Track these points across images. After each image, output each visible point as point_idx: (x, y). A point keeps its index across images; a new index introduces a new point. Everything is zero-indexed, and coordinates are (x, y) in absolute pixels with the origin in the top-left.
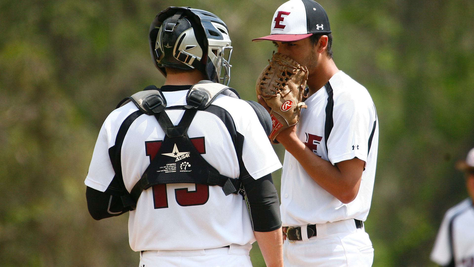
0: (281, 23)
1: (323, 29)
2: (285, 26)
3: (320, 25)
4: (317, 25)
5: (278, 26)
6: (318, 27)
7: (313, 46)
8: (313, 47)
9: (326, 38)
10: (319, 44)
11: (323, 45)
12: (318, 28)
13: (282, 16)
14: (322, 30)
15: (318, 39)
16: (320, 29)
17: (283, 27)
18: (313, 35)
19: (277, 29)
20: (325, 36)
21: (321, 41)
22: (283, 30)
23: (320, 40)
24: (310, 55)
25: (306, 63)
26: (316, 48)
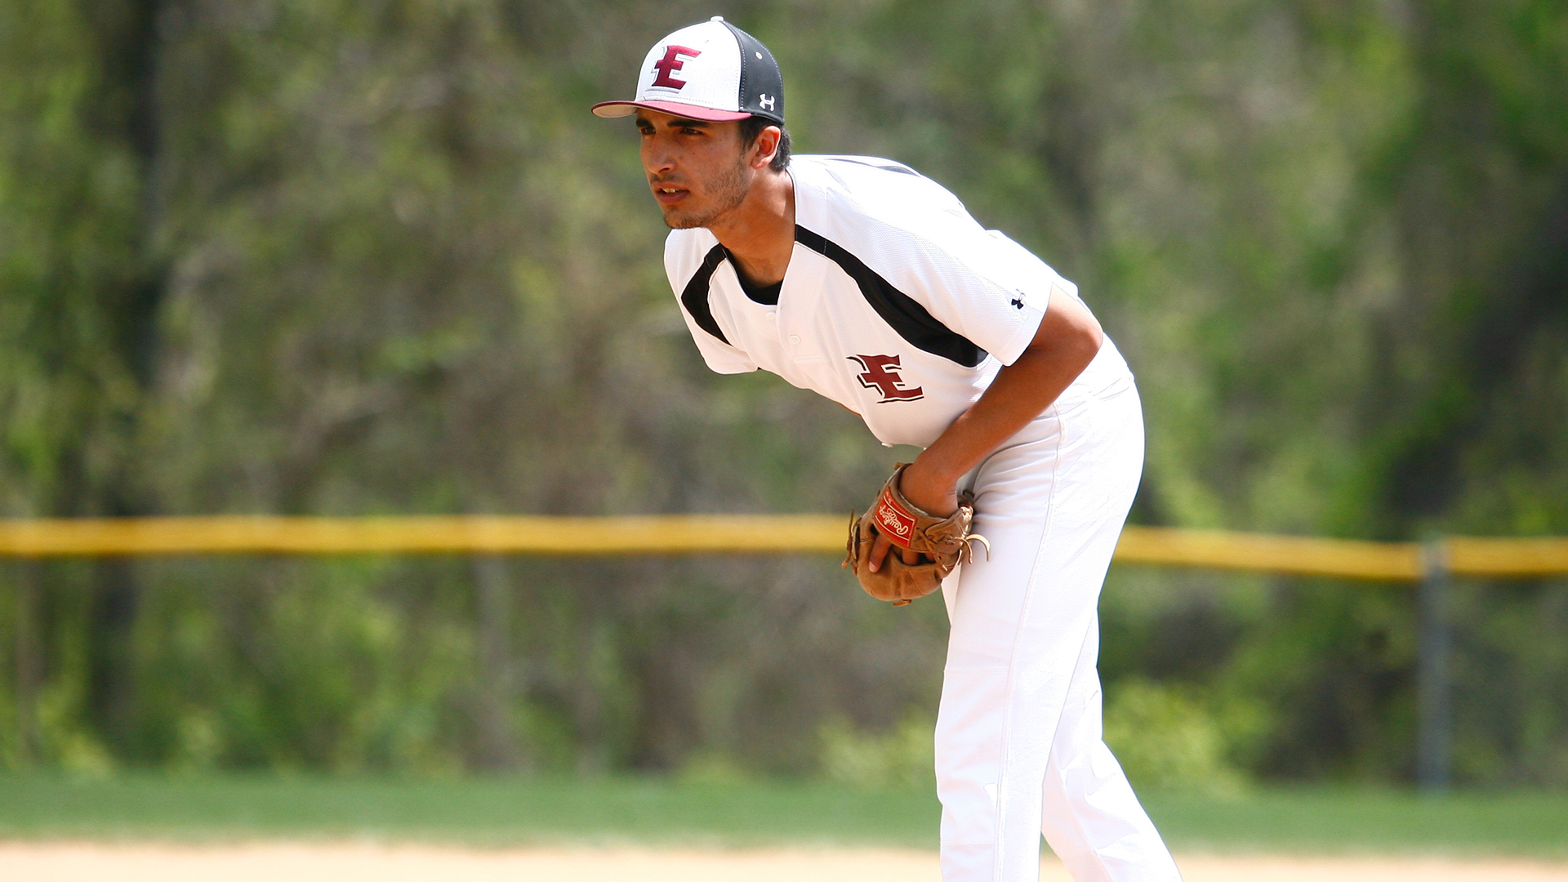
0: (674, 75)
1: (772, 109)
2: (685, 83)
3: (768, 97)
4: (763, 97)
5: (663, 80)
6: (763, 103)
7: (744, 148)
8: (743, 153)
9: (775, 135)
10: (756, 147)
11: (765, 150)
12: (762, 105)
13: (679, 57)
14: (771, 112)
15: (756, 135)
16: (768, 106)
17: (679, 85)
18: (751, 117)
19: (661, 87)
20: (772, 128)
21: (763, 140)
22: (677, 93)
23: (761, 137)
24: (734, 168)
25: (723, 190)
26: (750, 154)
